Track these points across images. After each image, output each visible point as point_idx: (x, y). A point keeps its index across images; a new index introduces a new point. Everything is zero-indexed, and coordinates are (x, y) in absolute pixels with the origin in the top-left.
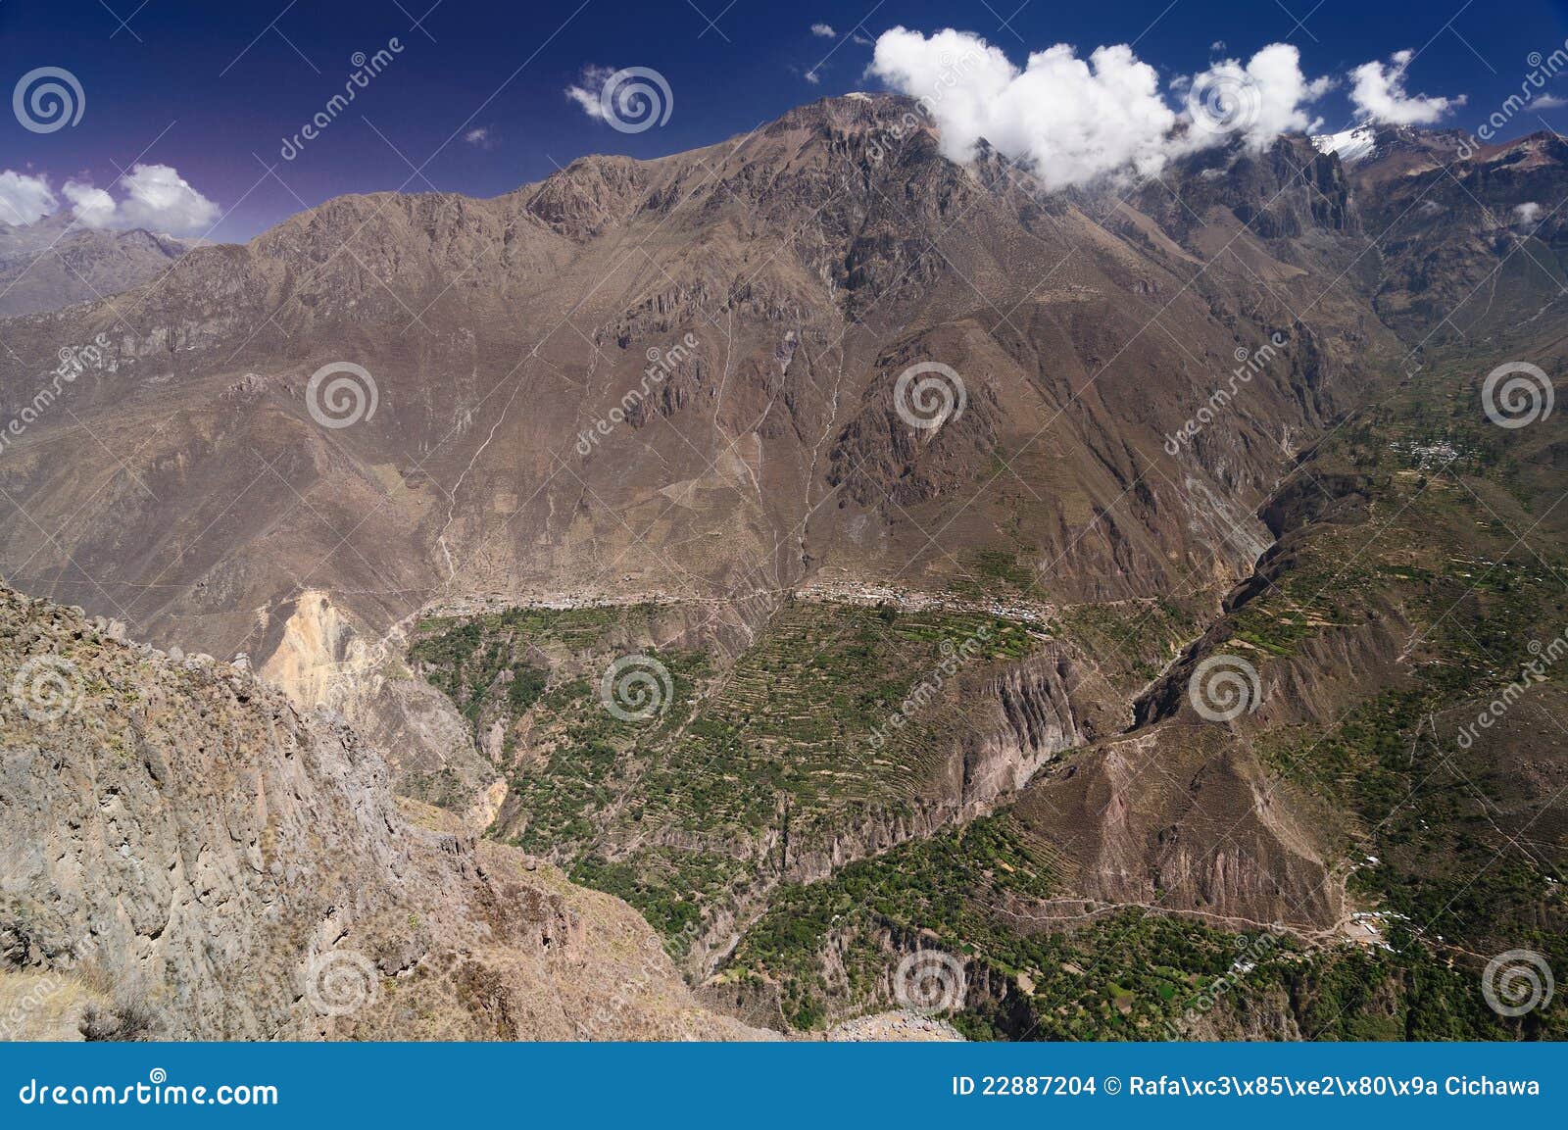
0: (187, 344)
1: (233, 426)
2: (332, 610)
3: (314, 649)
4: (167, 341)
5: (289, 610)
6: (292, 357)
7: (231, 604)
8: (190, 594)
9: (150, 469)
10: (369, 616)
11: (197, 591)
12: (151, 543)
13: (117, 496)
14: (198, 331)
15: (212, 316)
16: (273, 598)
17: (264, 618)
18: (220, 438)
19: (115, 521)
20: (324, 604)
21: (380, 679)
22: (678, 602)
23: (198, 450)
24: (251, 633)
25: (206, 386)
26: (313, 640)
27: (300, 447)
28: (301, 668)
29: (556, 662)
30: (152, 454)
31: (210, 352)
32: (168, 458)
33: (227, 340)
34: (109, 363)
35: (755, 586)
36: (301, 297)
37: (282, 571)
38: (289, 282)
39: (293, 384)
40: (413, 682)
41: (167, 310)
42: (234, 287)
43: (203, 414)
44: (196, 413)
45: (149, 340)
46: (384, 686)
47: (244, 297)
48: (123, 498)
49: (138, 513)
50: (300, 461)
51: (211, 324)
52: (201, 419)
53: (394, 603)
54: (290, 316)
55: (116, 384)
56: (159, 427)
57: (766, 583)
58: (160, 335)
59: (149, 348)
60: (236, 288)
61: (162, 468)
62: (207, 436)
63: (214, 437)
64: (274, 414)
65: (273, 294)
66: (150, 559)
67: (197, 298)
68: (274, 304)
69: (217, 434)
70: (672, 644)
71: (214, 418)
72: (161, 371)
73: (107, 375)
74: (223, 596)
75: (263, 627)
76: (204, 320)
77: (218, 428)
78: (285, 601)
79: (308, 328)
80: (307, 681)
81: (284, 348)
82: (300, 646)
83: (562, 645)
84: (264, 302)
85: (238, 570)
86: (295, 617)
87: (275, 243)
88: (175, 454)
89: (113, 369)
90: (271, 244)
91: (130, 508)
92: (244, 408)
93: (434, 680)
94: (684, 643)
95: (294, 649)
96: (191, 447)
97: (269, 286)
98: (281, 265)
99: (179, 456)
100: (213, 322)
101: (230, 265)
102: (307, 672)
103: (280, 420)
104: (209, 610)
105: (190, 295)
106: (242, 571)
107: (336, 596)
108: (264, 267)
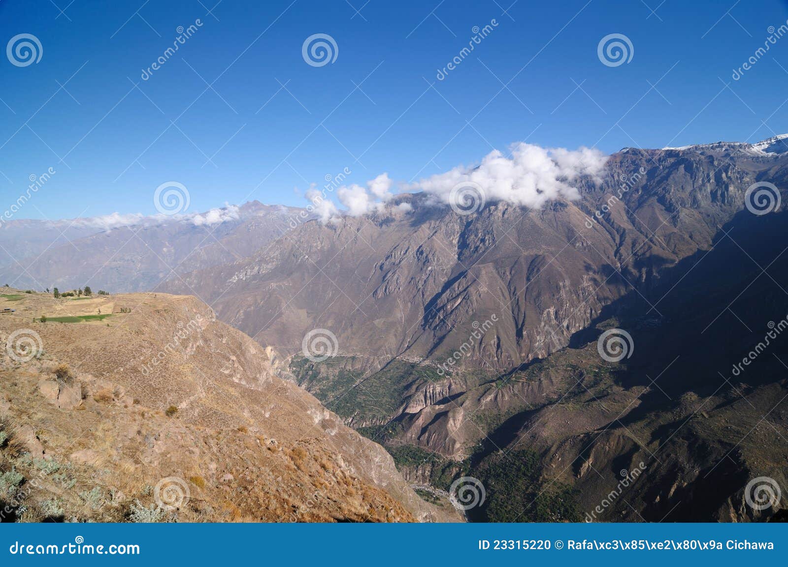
0: (263, 271)
1: (266, 299)
2: (273, 352)
4: (258, 270)
6: (288, 275)
9: (245, 311)
10: (282, 355)
14: (266, 267)
20: (272, 350)
21: (279, 370)
22: (362, 357)
29: (322, 370)
31: (268, 273)
34: (244, 277)
35: (387, 354)
37: (264, 341)
40: (288, 372)
46: (280, 372)
51: (269, 265)
52: (259, 296)
53: (290, 351)
54: (290, 262)
56: (249, 299)
57: (391, 353)
58: (257, 268)
59: (253, 273)
64: (275, 296)
65: (287, 254)
70: (356, 369)
71: (262, 296)
72: (255, 280)
77: (262, 299)
79: (294, 265)
83: (326, 366)
89: (244, 279)
93: (294, 372)
94: (359, 369)
96: (255, 304)
97: (286, 252)
107: (276, 348)
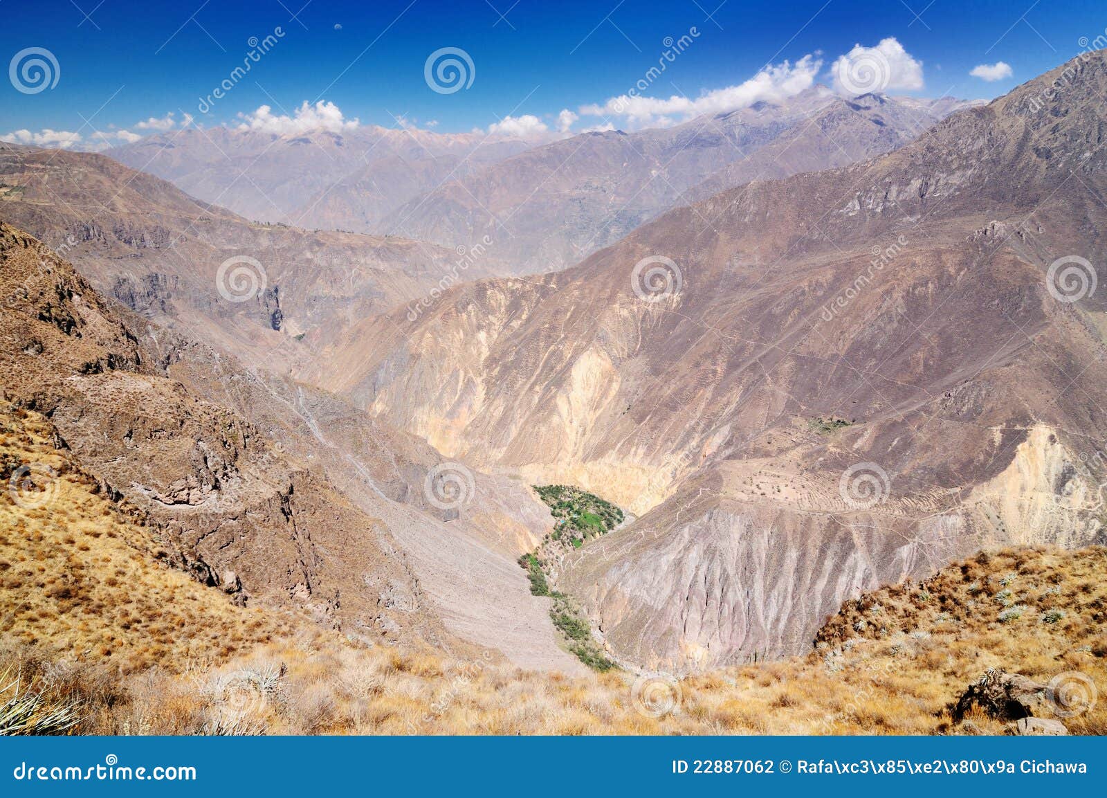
0: (935, 192)
1: (974, 264)
2: (1057, 446)
3: (1036, 475)
4: (920, 189)
5: (1022, 437)
6: (1020, 204)
7: (971, 417)
8: (939, 400)
9: (908, 292)
11: (944, 400)
12: (902, 349)
13: (884, 309)
14: (945, 181)
15: (958, 169)
16: (1007, 421)
17: (998, 437)
18: (962, 273)
19: (880, 328)
20: (1052, 438)
21: (1096, 523)
23: (944, 281)
24: (986, 447)
25: (948, 228)
26: (1037, 467)
27: (1031, 289)
28: (1023, 489)
30: (911, 281)
31: (951, 199)
32: (922, 286)
33: (965, 188)
34: (878, 205)
36: (1037, 150)
37: (1018, 401)
38: (1027, 136)
39: (1024, 230)
41: (927, 164)
42: (981, 143)
43: (951, 252)
44: (947, 251)
45: (907, 189)
46: (1100, 532)
47: (986, 151)
48: (888, 312)
49: (895, 325)
50: (1030, 301)
51: (956, 176)
52: (950, 256)
54: (1023, 168)
55: (880, 221)
56: (918, 259)
58: (916, 184)
59: (906, 194)
60: (981, 144)
61: (917, 292)
62: (952, 270)
63: (958, 272)
64: (1011, 257)
65: (1010, 149)
66: (900, 362)
67: (949, 154)
68: (1009, 157)
69: (960, 270)
71: (960, 256)
72: (911, 213)
73: (874, 214)
74: (965, 409)
75: (997, 444)
76: (952, 172)
77: (961, 265)
78: (1018, 427)
79: (1038, 179)
80: (1026, 503)
81: (1014, 196)
82: (1025, 470)
84: (1001, 156)
85: (980, 390)
86: (1026, 444)
87: (1020, 103)
88: (927, 283)
89: (879, 210)
90: (1017, 104)
91: (891, 320)
92: (986, 250)
95: (1019, 471)
96: (939, 278)
97: (1008, 141)
98: (1021, 121)
99: (930, 285)
100: (958, 173)
101: (980, 125)
102: (1028, 493)
103: (1016, 263)
104: (952, 417)
105: (945, 152)
106: (984, 392)
107: (1063, 434)
108: (1005, 125)
